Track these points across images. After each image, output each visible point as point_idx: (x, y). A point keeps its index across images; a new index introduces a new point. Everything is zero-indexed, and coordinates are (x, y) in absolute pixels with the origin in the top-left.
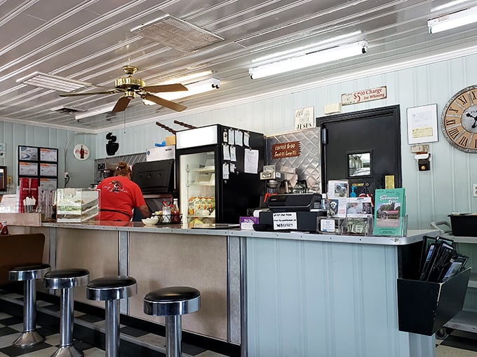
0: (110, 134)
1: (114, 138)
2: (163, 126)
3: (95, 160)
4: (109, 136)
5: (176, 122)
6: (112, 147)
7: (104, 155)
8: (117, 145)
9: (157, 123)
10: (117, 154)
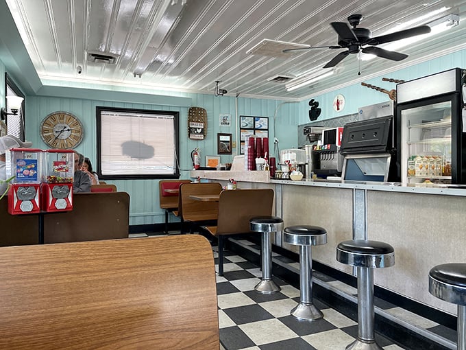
0: (313, 100)
1: (317, 104)
2: (369, 86)
3: (299, 126)
4: (311, 103)
5: (384, 79)
6: (315, 112)
7: (307, 120)
8: (320, 110)
9: (363, 84)
10: (319, 119)
